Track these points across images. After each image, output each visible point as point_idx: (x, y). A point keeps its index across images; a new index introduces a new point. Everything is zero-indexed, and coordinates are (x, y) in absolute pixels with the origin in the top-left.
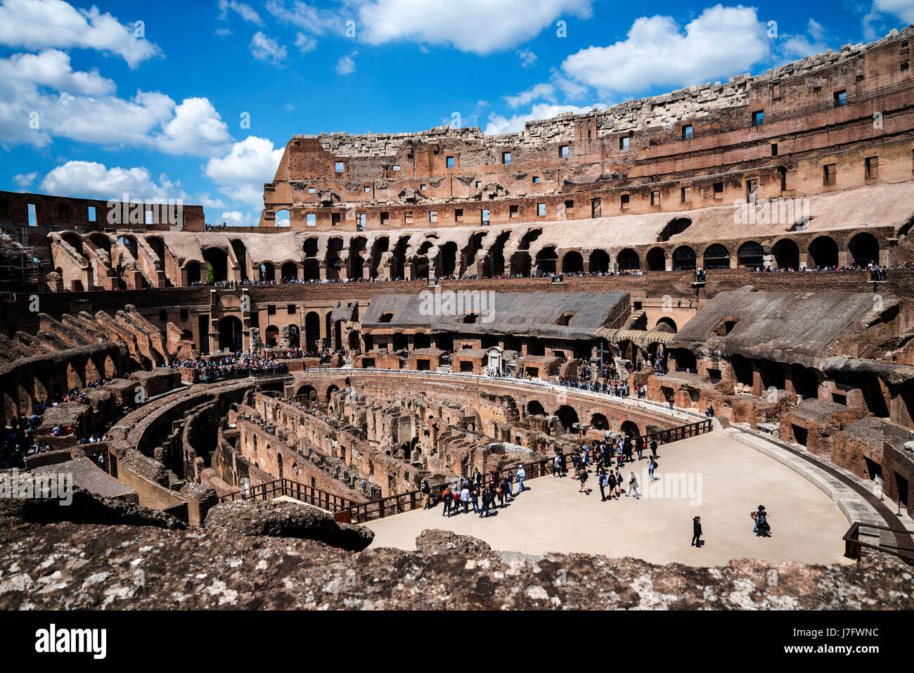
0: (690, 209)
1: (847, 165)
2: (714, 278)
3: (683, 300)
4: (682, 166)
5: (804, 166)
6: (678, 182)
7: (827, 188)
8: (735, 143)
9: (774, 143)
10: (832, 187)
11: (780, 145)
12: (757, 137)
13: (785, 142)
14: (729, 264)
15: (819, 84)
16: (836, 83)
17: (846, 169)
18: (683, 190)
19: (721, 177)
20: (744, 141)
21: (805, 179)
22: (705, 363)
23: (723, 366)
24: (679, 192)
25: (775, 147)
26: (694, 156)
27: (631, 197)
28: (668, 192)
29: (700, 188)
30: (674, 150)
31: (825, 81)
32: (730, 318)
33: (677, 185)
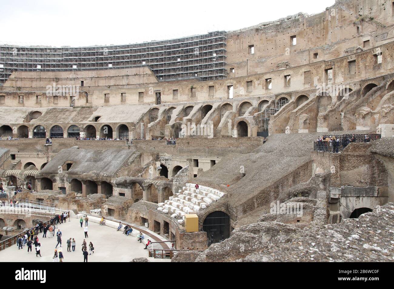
0: (41, 107)
1: (114, 95)
2: (56, 142)
3: (40, 153)
4: (36, 84)
5: (96, 93)
6: (35, 93)
7: (106, 104)
8: (64, 77)
9: (82, 80)
10: (108, 104)
11: (85, 82)
12: (74, 76)
13: (87, 81)
14: (63, 136)
17: (113, 97)
18: (37, 96)
20: (68, 77)
21: (97, 99)
22: (57, 184)
23: (67, 185)
24: (35, 98)
25: (82, 82)
27: (6, 97)
28: (29, 97)
29: (46, 97)
32: (69, 162)
33: (34, 94)
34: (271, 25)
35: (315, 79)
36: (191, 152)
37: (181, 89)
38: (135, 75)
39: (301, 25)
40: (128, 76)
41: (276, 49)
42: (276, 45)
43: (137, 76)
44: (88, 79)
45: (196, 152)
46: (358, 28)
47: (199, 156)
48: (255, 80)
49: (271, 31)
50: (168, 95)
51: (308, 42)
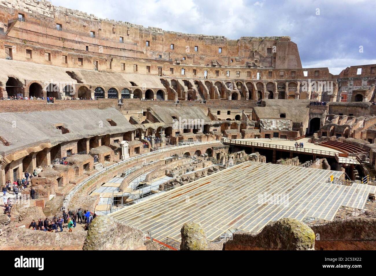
0: (68, 67)
1: (128, 65)
4: (43, 40)
9: (87, 45)
11: (89, 47)
13: (91, 47)
15: (85, 25)
16: (91, 28)
19: (82, 56)
20: (74, 39)
21: (115, 66)
22: (175, 130)
23: (181, 130)
24: (62, 57)
25: (87, 47)
26: (49, 37)
27: (33, 52)
28: (55, 56)
29: (72, 58)
30: (38, 29)
31: (87, 24)
33: (60, 53)
34: (207, 37)
35: (253, 76)
36: (215, 107)
37: (175, 68)
38: (130, 50)
39: (225, 43)
40: (125, 49)
41: (211, 52)
42: (211, 50)
43: (131, 51)
44: (92, 45)
45: (218, 107)
46: (253, 54)
47: (221, 109)
48: (221, 71)
49: (208, 41)
50: (167, 71)
51: (228, 53)
